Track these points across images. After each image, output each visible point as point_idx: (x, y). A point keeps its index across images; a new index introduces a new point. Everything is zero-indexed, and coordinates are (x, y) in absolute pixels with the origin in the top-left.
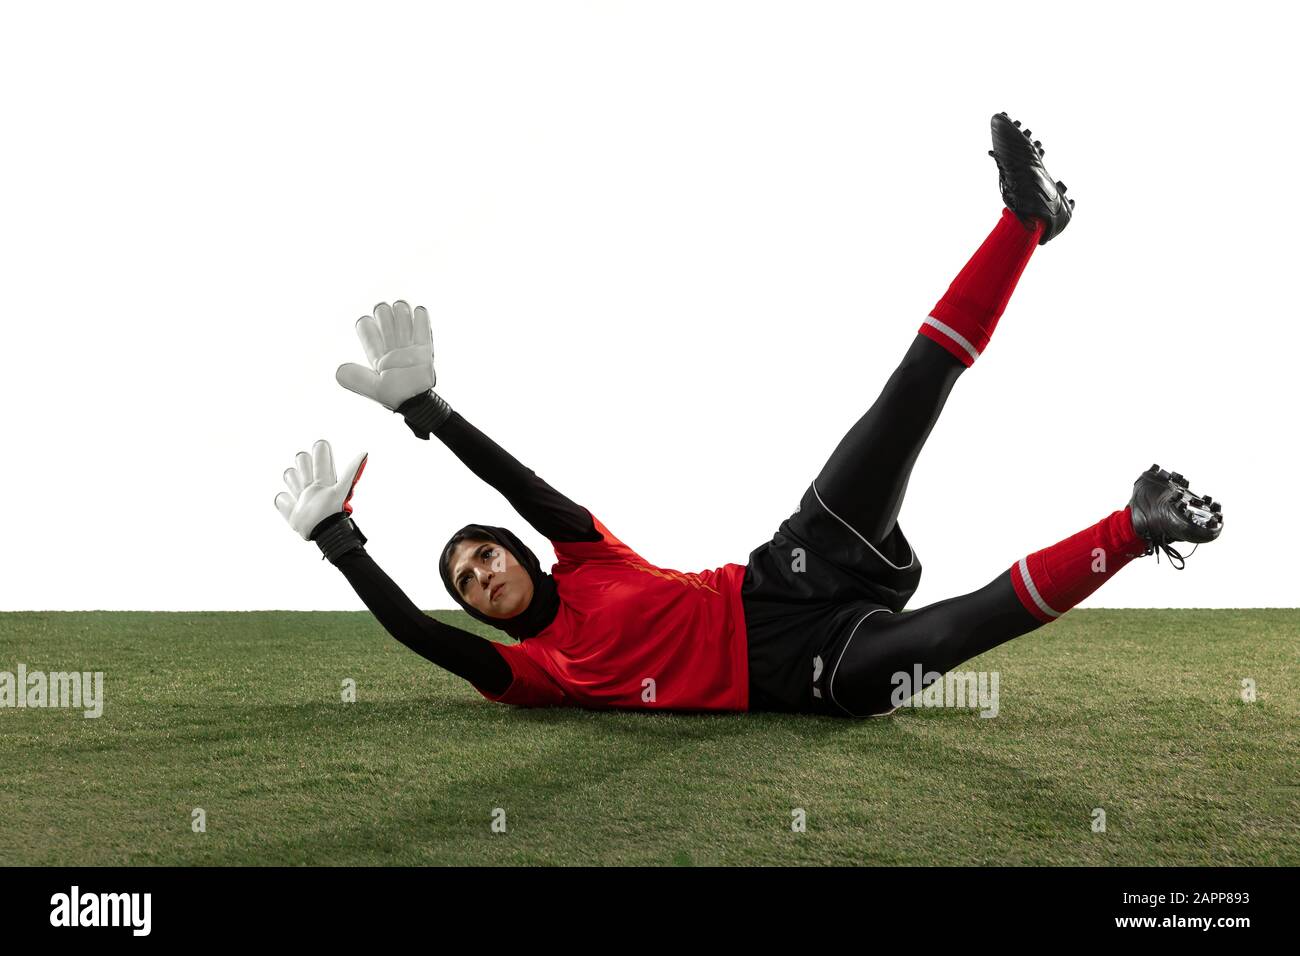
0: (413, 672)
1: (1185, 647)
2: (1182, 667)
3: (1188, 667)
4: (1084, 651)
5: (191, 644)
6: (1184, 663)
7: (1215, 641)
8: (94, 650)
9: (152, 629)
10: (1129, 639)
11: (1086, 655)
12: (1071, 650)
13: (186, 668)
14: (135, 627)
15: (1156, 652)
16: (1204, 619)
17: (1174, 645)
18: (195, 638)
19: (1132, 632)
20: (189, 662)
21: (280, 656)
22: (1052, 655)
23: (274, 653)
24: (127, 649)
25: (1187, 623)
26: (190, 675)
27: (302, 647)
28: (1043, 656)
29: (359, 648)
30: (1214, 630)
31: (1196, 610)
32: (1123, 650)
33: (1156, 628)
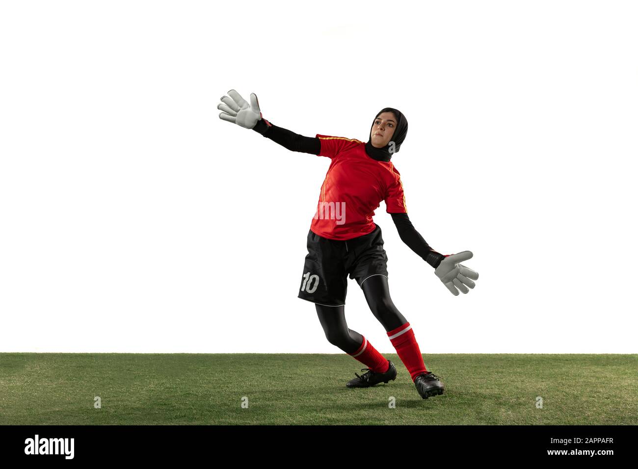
0: (243, 381)
1: (541, 371)
2: (541, 380)
3: (544, 380)
4: (502, 372)
5: (153, 368)
6: (542, 378)
7: (552, 369)
8: (116, 370)
9: (136, 361)
10: (519, 367)
11: (503, 374)
12: (497, 372)
13: (153, 378)
14: (130, 360)
15: (530, 373)
16: (546, 359)
17: (537, 370)
18: (154, 365)
19: (520, 364)
20: (154, 376)
21: (189, 373)
22: (490, 374)
23: (187, 372)
24: (128, 370)
25: (541, 360)
26: (156, 382)
27: (197, 370)
28: (487, 375)
29: (219, 370)
30: (551, 364)
31: (543, 354)
32: (517, 372)
33: (528, 362)
